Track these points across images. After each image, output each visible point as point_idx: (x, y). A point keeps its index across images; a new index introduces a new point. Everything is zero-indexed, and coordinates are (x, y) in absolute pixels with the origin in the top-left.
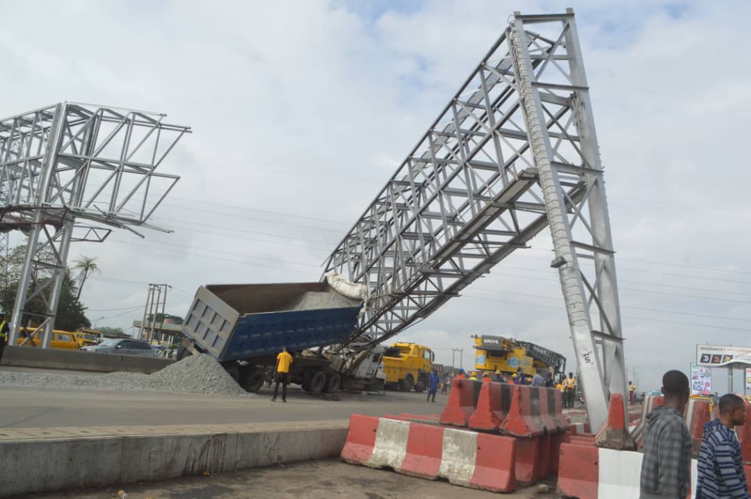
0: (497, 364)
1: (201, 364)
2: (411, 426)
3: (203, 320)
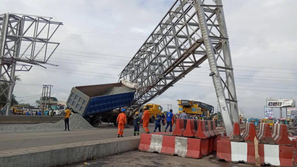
0: (187, 111)
1: (76, 118)
2: (163, 137)
3: (75, 100)
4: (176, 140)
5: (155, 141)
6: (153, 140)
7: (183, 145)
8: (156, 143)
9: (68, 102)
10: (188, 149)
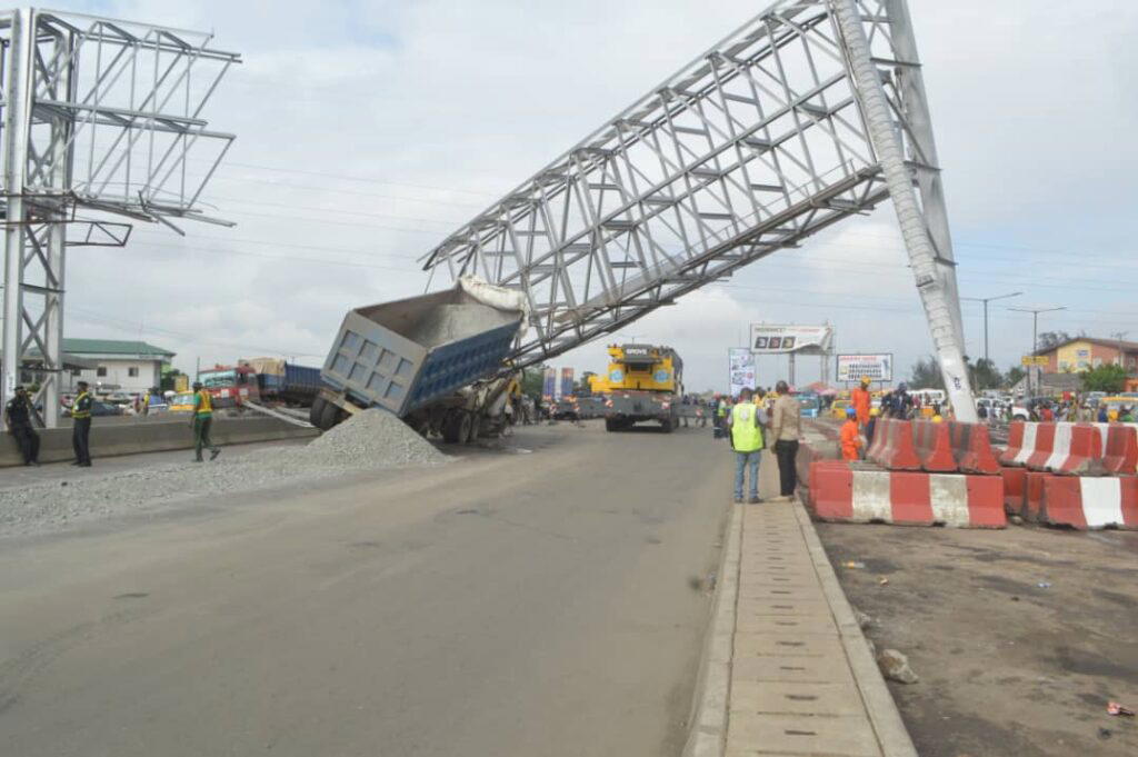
0: (641, 380)
2: (892, 477)
3: (362, 360)
4: (932, 484)
5: (866, 489)
6: (858, 487)
7: (955, 496)
8: (872, 497)
9: (331, 368)
10: (971, 504)
